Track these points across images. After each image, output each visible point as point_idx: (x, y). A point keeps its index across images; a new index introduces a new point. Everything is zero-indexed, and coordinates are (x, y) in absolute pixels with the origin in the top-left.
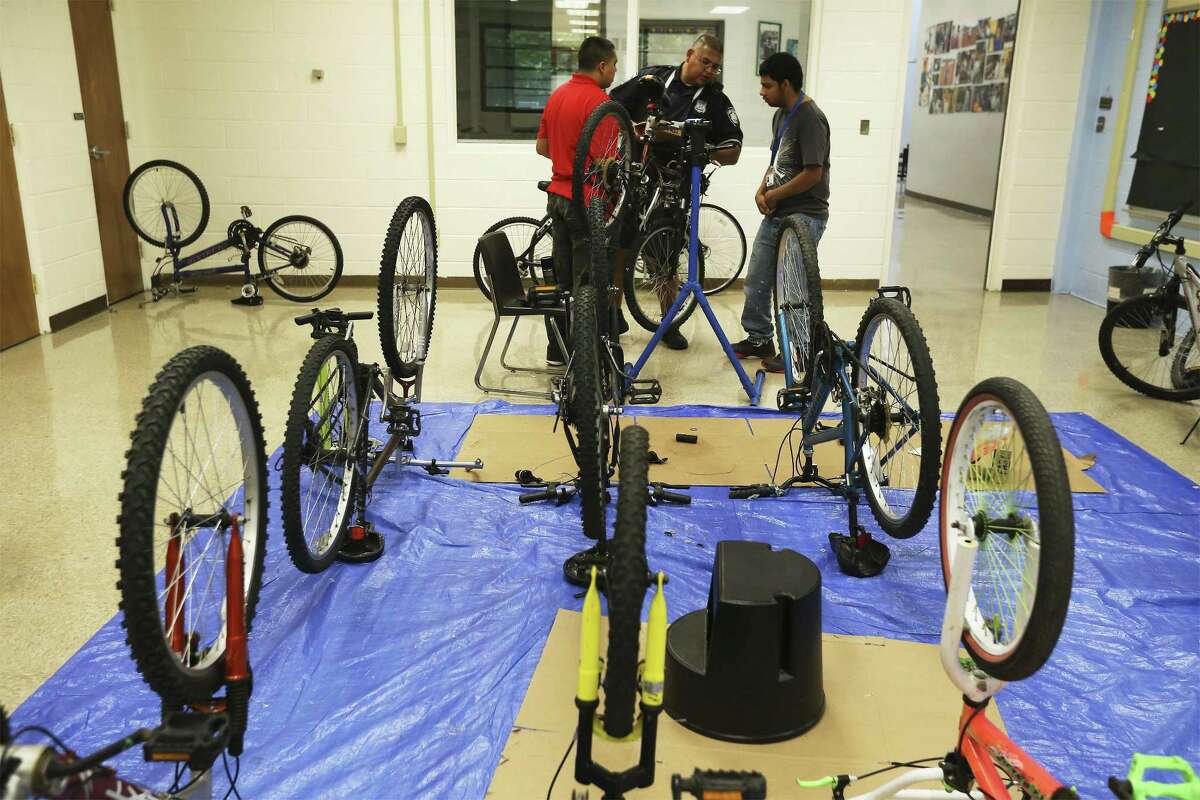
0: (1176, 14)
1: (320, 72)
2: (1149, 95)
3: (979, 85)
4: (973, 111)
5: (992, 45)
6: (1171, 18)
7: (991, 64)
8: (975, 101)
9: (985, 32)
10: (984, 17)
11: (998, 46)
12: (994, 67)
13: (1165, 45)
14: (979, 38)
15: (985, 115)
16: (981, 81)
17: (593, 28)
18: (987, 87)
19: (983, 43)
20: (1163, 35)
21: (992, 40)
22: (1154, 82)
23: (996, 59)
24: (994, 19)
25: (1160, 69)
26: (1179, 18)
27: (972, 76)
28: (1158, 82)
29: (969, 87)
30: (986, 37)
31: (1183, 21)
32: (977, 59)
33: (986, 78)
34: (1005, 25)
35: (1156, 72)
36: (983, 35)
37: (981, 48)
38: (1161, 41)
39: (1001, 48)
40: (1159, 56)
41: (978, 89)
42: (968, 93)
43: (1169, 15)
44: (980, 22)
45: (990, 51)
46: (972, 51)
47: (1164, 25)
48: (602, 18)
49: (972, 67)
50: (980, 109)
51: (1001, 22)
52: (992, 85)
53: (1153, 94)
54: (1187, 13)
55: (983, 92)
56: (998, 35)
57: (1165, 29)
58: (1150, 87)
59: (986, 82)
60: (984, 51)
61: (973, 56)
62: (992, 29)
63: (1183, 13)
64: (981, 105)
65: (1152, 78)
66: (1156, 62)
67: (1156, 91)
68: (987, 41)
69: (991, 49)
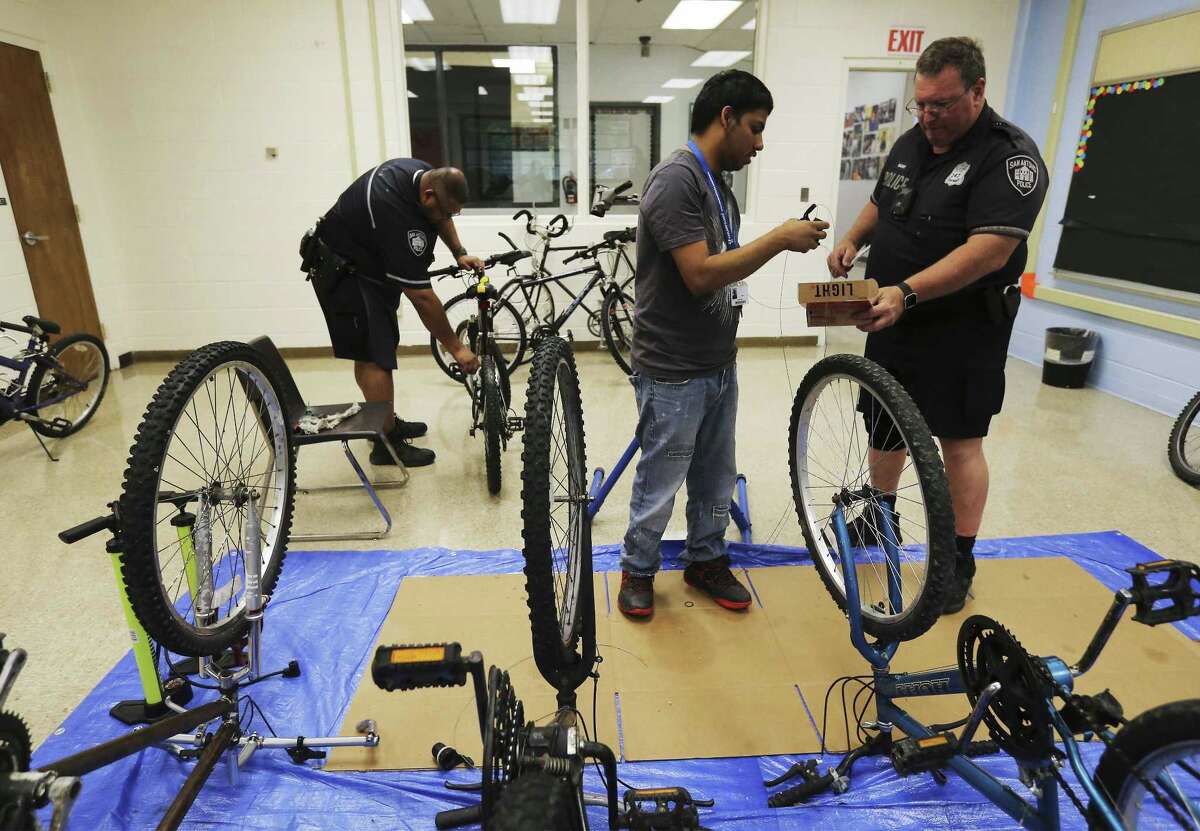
0: (1106, 87)
1: (273, 150)
2: (1076, 165)
3: (858, 158)
4: (853, 179)
5: (868, 127)
6: (1101, 91)
7: (868, 142)
8: (853, 172)
9: (861, 116)
10: (859, 105)
11: (873, 127)
12: (870, 144)
13: (1092, 117)
14: (856, 121)
15: (865, 182)
16: (859, 155)
17: (548, 117)
18: (864, 160)
19: (860, 126)
20: (1091, 107)
21: (868, 123)
22: (1081, 153)
23: (871, 137)
24: (869, 106)
25: (1089, 140)
26: (1110, 90)
27: (851, 152)
28: (1086, 152)
29: (849, 161)
30: (863, 120)
31: (1115, 93)
32: (855, 138)
33: (864, 152)
34: (879, 111)
35: (1083, 143)
36: (859, 119)
37: (858, 129)
38: (1088, 113)
39: (876, 128)
40: (1087, 127)
41: (856, 162)
42: (847, 165)
43: (1098, 88)
44: (857, 109)
45: (866, 131)
46: (850, 132)
47: (1092, 97)
48: (555, 109)
49: (851, 145)
50: (859, 177)
51: (875, 108)
52: (869, 159)
53: (1081, 164)
54: (1121, 85)
55: (861, 164)
56: (873, 119)
57: (1093, 102)
58: (1078, 157)
59: (863, 156)
60: (861, 132)
61: (852, 135)
62: (868, 114)
63: (1115, 86)
64: (859, 174)
65: (1080, 148)
66: (1084, 133)
67: (1084, 160)
68: (863, 124)
69: (867, 129)
